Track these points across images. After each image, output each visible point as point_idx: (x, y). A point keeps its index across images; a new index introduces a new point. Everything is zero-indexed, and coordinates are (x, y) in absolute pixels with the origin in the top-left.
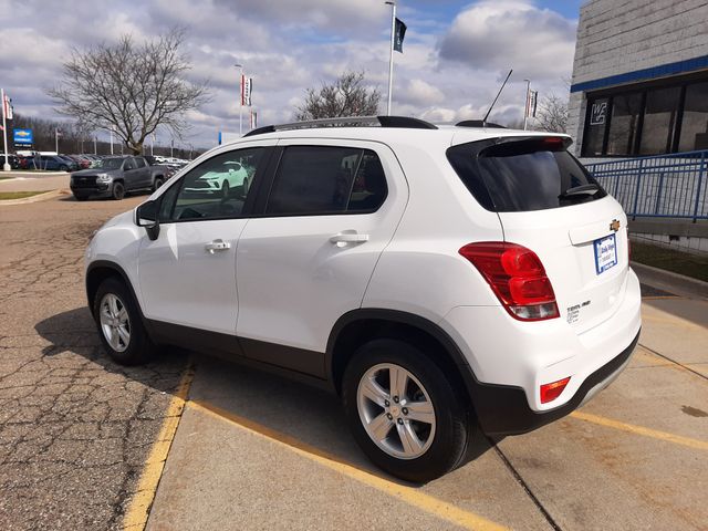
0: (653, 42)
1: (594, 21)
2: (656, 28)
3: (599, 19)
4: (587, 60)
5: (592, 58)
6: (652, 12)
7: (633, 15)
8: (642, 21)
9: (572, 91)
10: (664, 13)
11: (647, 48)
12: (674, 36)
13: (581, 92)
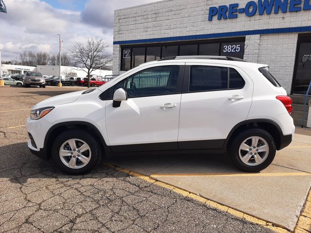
0: (149, 30)
1: (122, 17)
2: (150, 24)
3: (124, 17)
4: (120, 32)
5: (122, 32)
6: (148, 18)
7: (140, 18)
8: (143, 21)
9: (114, 44)
10: (153, 20)
11: (146, 31)
12: (158, 28)
13: (119, 45)
